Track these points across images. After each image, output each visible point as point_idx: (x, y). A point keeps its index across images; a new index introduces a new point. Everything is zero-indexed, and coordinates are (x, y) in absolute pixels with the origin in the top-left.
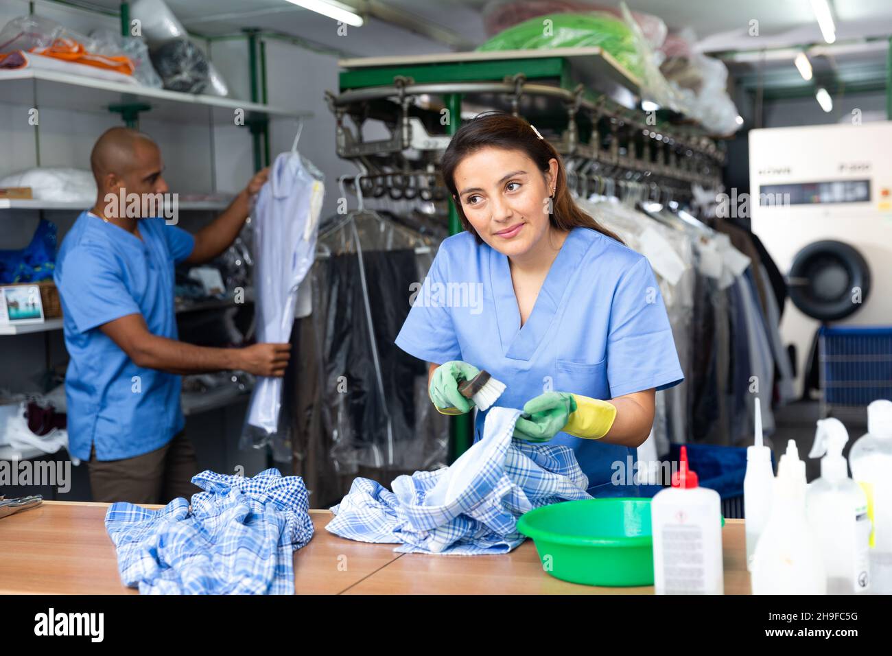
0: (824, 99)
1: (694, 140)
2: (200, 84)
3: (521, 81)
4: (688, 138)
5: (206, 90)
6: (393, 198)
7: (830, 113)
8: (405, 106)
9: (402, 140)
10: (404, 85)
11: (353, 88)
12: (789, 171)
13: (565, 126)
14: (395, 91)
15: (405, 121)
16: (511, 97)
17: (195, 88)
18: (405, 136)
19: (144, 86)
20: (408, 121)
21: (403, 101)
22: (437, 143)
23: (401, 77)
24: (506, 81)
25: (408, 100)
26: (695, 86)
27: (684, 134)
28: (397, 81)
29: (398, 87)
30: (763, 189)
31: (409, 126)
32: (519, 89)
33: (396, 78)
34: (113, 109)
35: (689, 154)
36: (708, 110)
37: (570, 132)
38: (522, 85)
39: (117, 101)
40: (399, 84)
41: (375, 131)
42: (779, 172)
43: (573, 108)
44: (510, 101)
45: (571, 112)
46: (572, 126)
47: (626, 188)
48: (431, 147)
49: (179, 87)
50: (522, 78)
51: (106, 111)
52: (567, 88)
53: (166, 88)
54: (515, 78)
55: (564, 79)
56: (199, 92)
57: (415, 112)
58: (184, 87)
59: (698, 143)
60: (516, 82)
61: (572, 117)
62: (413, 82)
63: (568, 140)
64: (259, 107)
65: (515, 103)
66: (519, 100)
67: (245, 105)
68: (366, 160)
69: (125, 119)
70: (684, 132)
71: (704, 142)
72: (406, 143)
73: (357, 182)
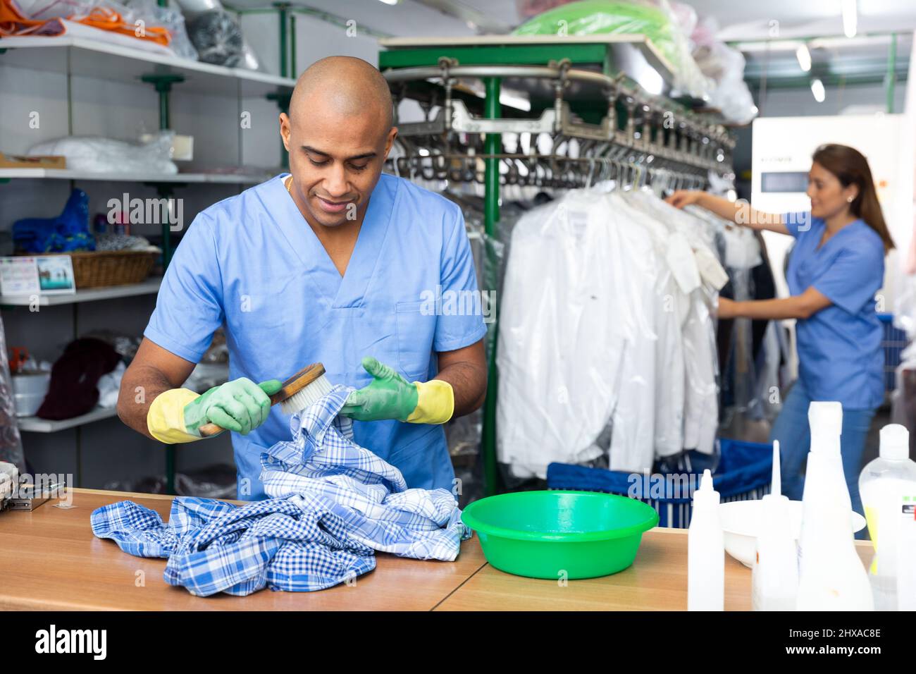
0: (818, 89)
1: (712, 128)
2: (234, 57)
3: (566, 66)
4: (707, 126)
5: (240, 63)
6: (425, 178)
7: (822, 103)
8: (449, 88)
9: (444, 122)
10: (449, 66)
11: (395, 68)
12: (790, 160)
13: (604, 113)
14: (439, 72)
15: (448, 102)
16: (556, 82)
17: (229, 61)
18: (448, 119)
19: (179, 57)
20: (451, 103)
21: (446, 82)
22: (479, 127)
23: (446, 58)
24: (550, 65)
25: (451, 81)
26: (716, 75)
27: (704, 123)
28: (442, 62)
29: (443, 69)
30: (764, 175)
31: (452, 109)
32: (565, 75)
33: (441, 59)
34: (146, 79)
35: (705, 141)
36: (728, 99)
37: (609, 119)
38: (567, 70)
39: (150, 71)
40: (444, 65)
41: (411, 111)
42: (780, 160)
43: (613, 95)
44: (554, 86)
45: (612, 99)
46: (612, 112)
47: (655, 176)
48: (473, 130)
49: (213, 59)
50: (567, 63)
51: (139, 81)
52: (609, 75)
53: (201, 60)
54: (560, 63)
55: (606, 65)
56: (232, 66)
57: (458, 94)
58: (218, 60)
59: (715, 131)
60: (561, 68)
61: (612, 104)
62: (457, 64)
63: (608, 127)
64: (287, 82)
65: (559, 89)
66: (563, 85)
67: (275, 79)
68: (404, 140)
69: (158, 89)
70: (705, 119)
71: (721, 130)
72: (448, 125)
73: (395, 162)
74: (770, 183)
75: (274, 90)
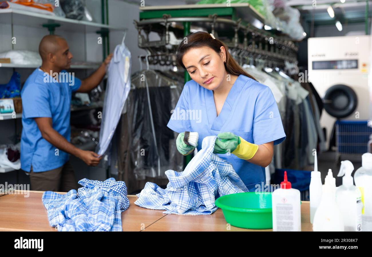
0: (339, 26)
1: (286, 42)
2: (81, 16)
3: (216, 17)
4: (283, 41)
5: (83, 19)
6: (161, 65)
7: (341, 31)
8: (167, 27)
10: (167, 18)
11: (145, 19)
13: (233, 36)
14: (163, 20)
15: (167, 33)
16: (212, 24)
17: (79, 18)
18: (167, 39)
19: (58, 17)
21: (166, 24)
23: (166, 15)
24: (209, 17)
25: (168, 24)
26: (286, 20)
27: (282, 40)
29: (165, 19)
30: (314, 63)
31: (169, 35)
32: (215, 20)
33: (164, 15)
34: (44, 26)
35: (283, 48)
36: (292, 30)
37: (235, 38)
39: (46, 22)
40: (165, 17)
41: (154, 37)
42: (320, 56)
43: (237, 28)
45: (236, 30)
46: (236, 36)
47: (258, 62)
49: (72, 17)
51: (42, 27)
52: (234, 20)
53: (67, 17)
54: (213, 16)
55: (233, 16)
57: (171, 29)
58: (74, 17)
59: (288, 44)
60: (213, 18)
61: (236, 32)
62: (170, 17)
63: (235, 42)
64: (105, 26)
65: (213, 26)
66: (215, 25)
67: (99, 25)
68: (150, 49)
69: (49, 30)
70: (282, 38)
71: (290, 43)
72: (167, 42)
73: (147, 58)
74: (316, 65)
75: (99, 29)
